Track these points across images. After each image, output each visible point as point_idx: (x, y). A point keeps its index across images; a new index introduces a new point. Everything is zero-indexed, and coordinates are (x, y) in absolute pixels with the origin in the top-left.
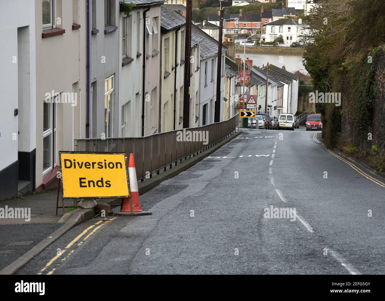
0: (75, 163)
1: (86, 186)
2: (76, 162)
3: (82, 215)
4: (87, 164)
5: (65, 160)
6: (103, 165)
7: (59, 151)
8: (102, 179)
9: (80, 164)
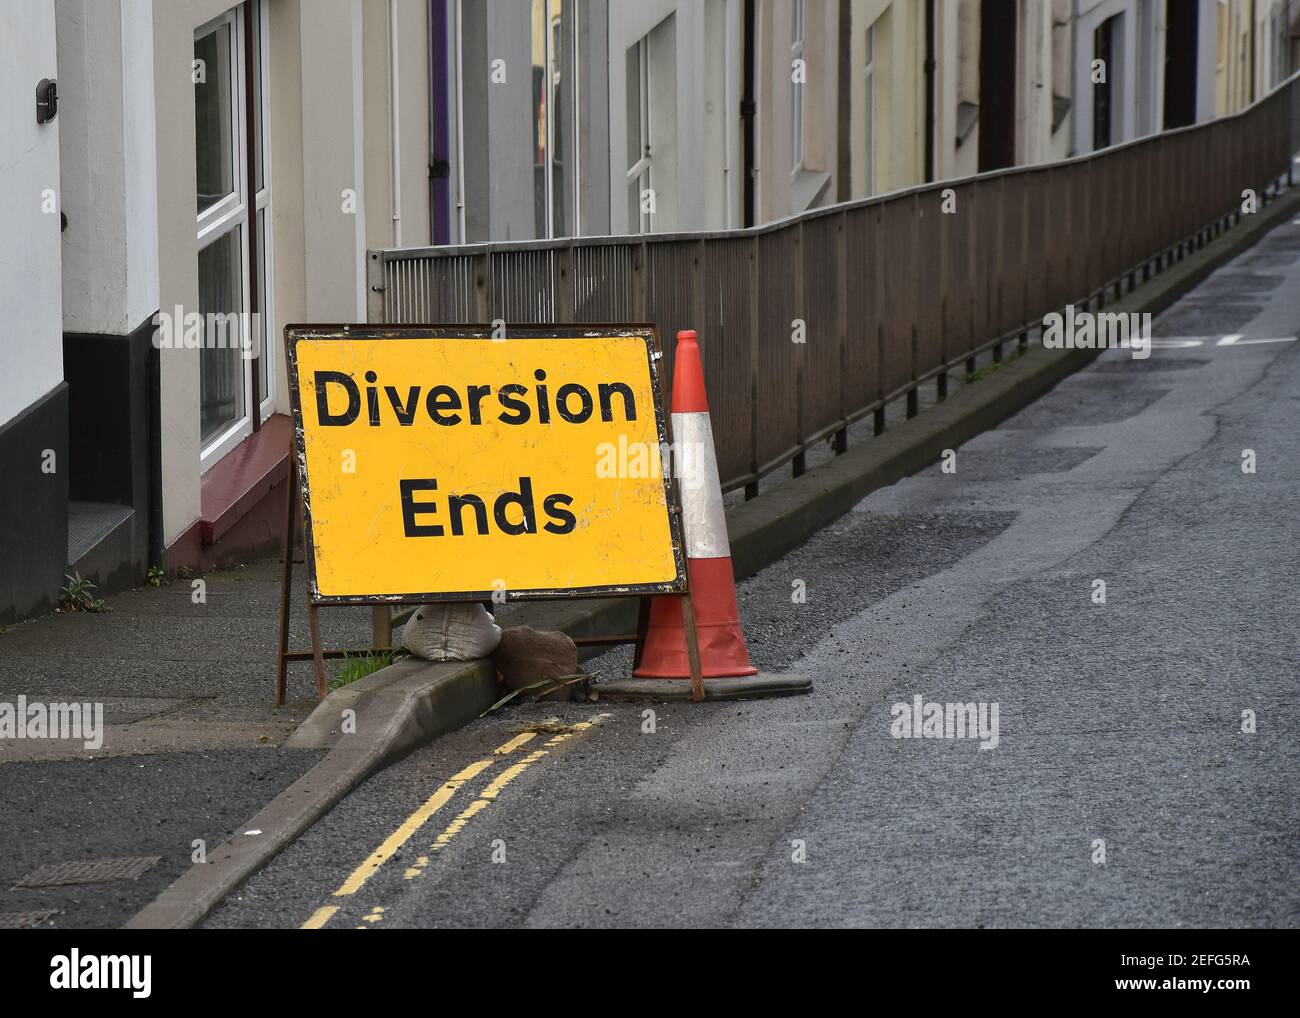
0: (372, 393)
1: (437, 531)
2: (380, 386)
3: (421, 700)
4: (443, 398)
5: (322, 378)
6: (531, 400)
7: (284, 326)
8: (525, 483)
9: (404, 400)
